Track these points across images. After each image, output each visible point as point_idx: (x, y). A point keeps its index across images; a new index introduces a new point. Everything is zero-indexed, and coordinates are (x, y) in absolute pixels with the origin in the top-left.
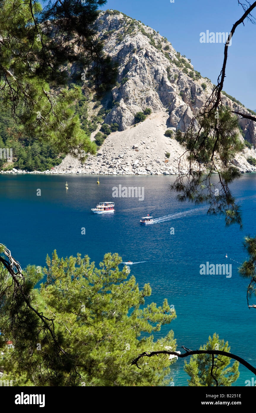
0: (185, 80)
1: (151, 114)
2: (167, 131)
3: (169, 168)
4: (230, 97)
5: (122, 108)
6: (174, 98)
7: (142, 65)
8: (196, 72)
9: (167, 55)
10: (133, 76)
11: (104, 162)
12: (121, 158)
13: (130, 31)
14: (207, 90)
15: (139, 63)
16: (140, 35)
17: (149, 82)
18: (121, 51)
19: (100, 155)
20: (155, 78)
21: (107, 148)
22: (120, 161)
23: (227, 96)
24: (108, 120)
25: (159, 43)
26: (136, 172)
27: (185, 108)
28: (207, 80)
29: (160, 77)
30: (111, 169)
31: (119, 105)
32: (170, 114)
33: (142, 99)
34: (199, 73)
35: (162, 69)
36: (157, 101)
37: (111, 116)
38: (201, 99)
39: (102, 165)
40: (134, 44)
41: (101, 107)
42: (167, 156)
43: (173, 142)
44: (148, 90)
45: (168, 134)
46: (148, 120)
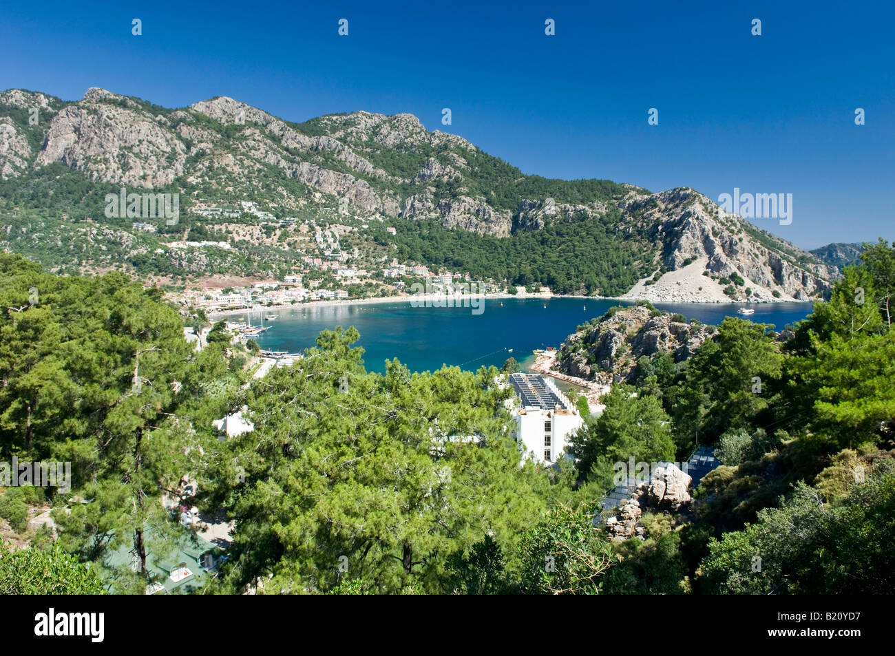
0: (726, 235)
1: (697, 260)
2: (705, 272)
5: (676, 255)
6: (715, 248)
7: (693, 226)
10: (686, 233)
13: (690, 204)
14: (743, 242)
15: (692, 224)
17: (698, 237)
18: (683, 215)
19: (655, 287)
20: (702, 234)
21: (661, 283)
22: (665, 292)
24: (666, 263)
25: (712, 209)
27: (721, 255)
29: (706, 233)
31: (674, 253)
32: (710, 259)
33: (691, 249)
35: (708, 228)
36: (702, 250)
37: (669, 259)
38: (737, 249)
40: (692, 211)
42: (700, 289)
43: (708, 279)
44: (696, 242)
45: (705, 274)
46: (694, 264)
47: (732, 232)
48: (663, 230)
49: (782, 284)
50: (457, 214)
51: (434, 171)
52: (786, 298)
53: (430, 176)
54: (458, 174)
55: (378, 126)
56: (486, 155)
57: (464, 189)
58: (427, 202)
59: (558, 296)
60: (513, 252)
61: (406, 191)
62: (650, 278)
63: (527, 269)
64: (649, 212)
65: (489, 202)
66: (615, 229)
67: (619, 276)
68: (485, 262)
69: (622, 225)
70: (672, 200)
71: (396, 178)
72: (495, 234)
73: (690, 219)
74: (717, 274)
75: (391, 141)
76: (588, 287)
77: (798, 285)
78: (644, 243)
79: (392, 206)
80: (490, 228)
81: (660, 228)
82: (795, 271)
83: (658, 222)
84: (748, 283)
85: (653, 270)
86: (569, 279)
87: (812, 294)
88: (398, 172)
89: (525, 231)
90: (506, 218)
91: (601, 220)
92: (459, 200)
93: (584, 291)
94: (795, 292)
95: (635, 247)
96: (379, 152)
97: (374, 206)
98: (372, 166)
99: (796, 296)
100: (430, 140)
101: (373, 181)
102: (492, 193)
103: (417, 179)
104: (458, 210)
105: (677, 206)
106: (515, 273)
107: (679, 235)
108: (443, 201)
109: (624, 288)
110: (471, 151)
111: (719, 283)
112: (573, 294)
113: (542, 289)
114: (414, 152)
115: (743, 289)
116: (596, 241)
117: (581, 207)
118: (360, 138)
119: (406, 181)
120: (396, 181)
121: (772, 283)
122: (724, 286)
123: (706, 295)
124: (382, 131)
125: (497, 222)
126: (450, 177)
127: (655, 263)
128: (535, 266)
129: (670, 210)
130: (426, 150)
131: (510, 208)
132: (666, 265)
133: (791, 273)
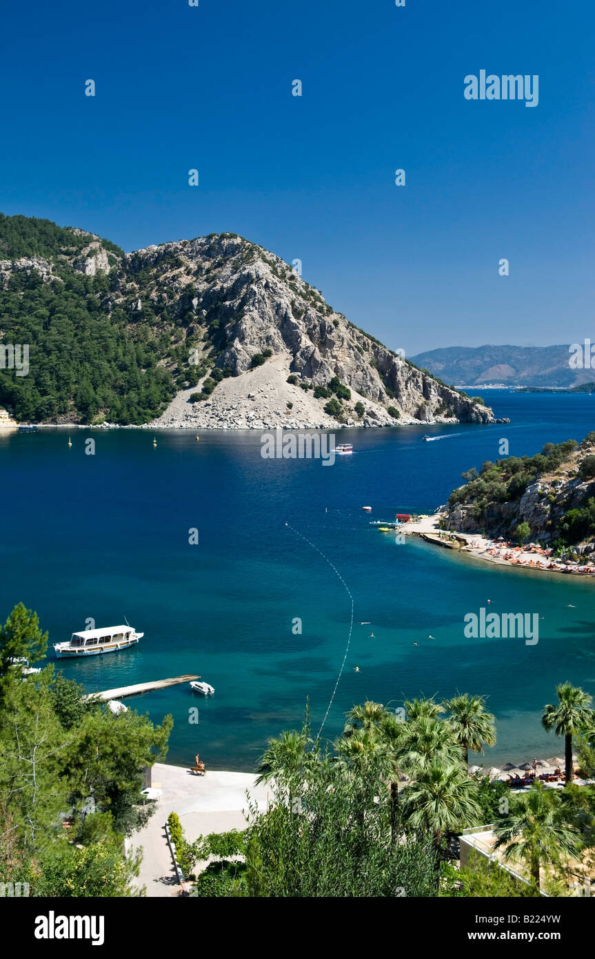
0: (313, 315)
1: (272, 357)
2: (290, 377)
3: (290, 421)
4: (369, 337)
5: (237, 349)
6: (300, 337)
7: (261, 298)
8: (327, 306)
9: (292, 287)
10: (250, 311)
11: (213, 414)
12: (233, 409)
13: (248, 259)
14: (340, 328)
15: (258, 296)
16: (260, 263)
17: (270, 317)
18: (237, 281)
19: (209, 405)
20: (277, 313)
21: (218, 397)
22: (232, 412)
23: (365, 334)
24: (220, 363)
25: (283, 272)
26: (251, 426)
27: (312, 349)
28: (340, 316)
29: (283, 312)
30: (220, 423)
31: (233, 346)
32: (294, 356)
33: (260, 338)
34: (331, 308)
35: (285, 302)
36: (279, 341)
37: (223, 358)
38: (333, 339)
39: (211, 418)
40: (253, 272)
41: (212, 348)
42: (290, 406)
43: (297, 389)
44: (268, 327)
45: (291, 381)
46: (268, 363)
48: (201, 306)
49: (397, 396)
52: (406, 419)
62: (198, 389)
64: (168, 275)
67: (137, 386)
70: (208, 254)
73: (254, 287)
74: (309, 381)
77: (419, 397)
78: (169, 328)
81: (195, 302)
82: (414, 376)
83: (189, 292)
84: (356, 395)
85: (200, 376)
87: (439, 412)
94: (415, 409)
95: (153, 334)
99: (418, 415)
105: (220, 265)
107: (238, 313)
111: (316, 396)
115: (351, 404)
121: (385, 395)
122: (326, 401)
127: (198, 362)
129: (208, 271)
133: (409, 379)
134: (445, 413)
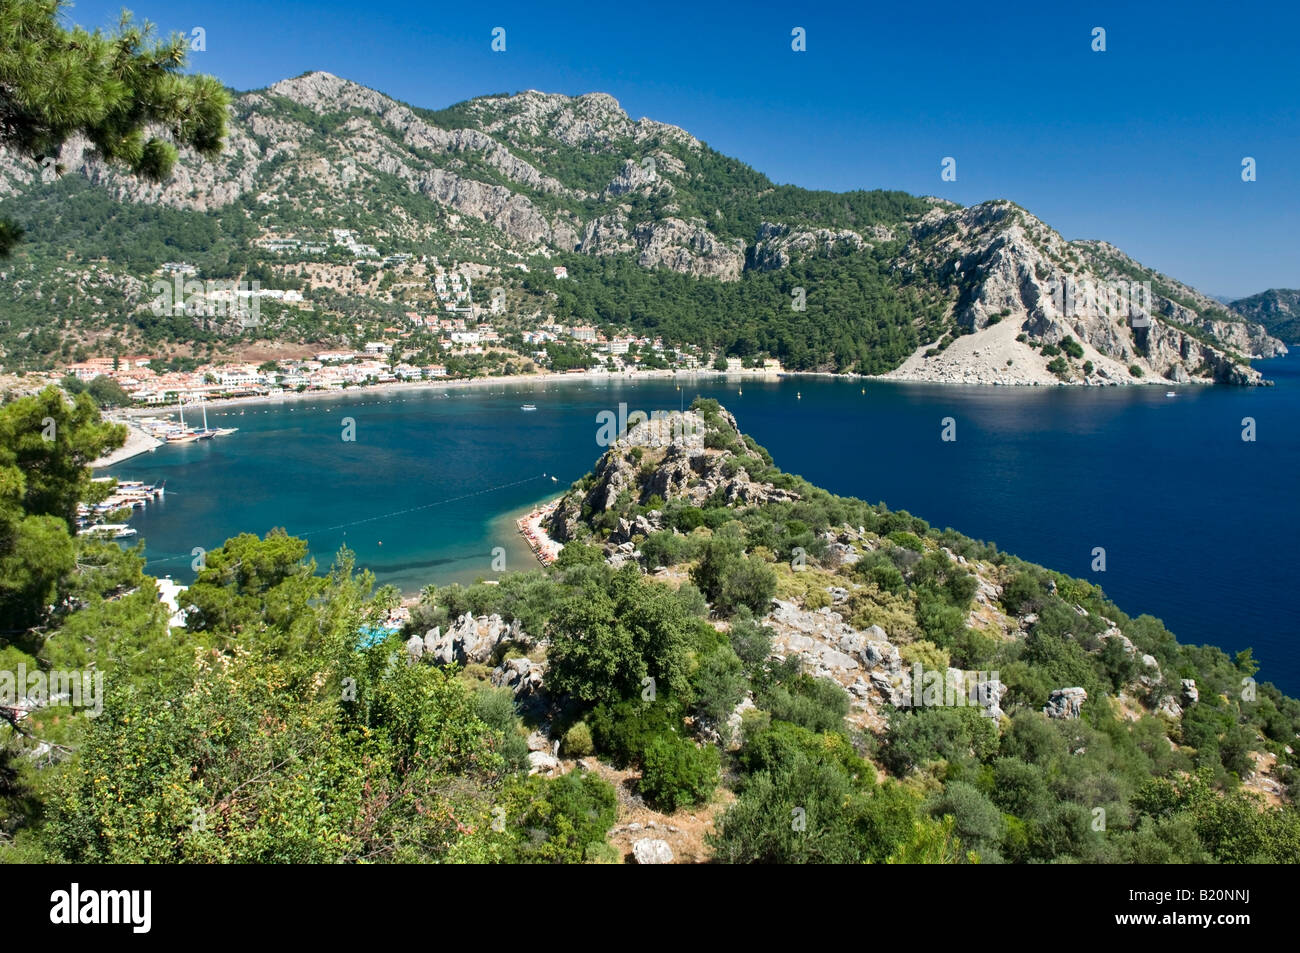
1: (1009, 316)
2: (1019, 335)
3: (1004, 377)
5: (976, 309)
6: (1039, 297)
7: (1006, 262)
9: (1044, 249)
10: (994, 274)
11: (938, 369)
12: (956, 364)
13: (1005, 226)
15: (1003, 259)
16: (1016, 227)
17: (1012, 279)
18: (992, 246)
19: (938, 360)
20: (1020, 275)
21: (949, 353)
22: (954, 367)
24: (961, 321)
25: (1039, 234)
27: (1044, 309)
29: (1025, 273)
31: (974, 305)
32: (1029, 316)
35: (1029, 264)
36: (1018, 301)
37: (964, 317)
39: (936, 372)
40: (1006, 237)
41: (959, 307)
42: (1009, 363)
43: (1024, 347)
44: (1010, 288)
45: (1020, 339)
46: (1003, 323)
47: (1069, 270)
48: (961, 270)
49: (1146, 355)
50: (661, 245)
51: (632, 181)
52: (1152, 377)
53: (627, 188)
54: (667, 184)
55: (556, 113)
56: (717, 155)
57: (674, 207)
58: (618, 227)
59: (792, 373)
60: (737, 303)
61: (590, 210)
62: (935, 346)
63: (751, 330)
64: (943, 241)
65: (711, 227)
66: (891, 267)
67: (888, 342)
68: (692, 319)
69: (902, 261)
70: (979, 221)
71: (578, 191)
72: (718, 277)
73: (1002, 252)
74: (1038, 339)
75: (574, 136)
76: (838, 359)
77: (1173, 356)
78: (932, 289)
79: (565, 235)
80: (710, 266)
81: (957, 265)
82: (1170, 334)
83: (955, 256)
84: (1090, 353)
85: (940, 333)
86: (810, 346)
87: (1196, 372)
88: (581, 182)
89: (761, 271)
90: (737, 252)
91: (874, 252)
92: (664, 225)
93: (833, 365)
94: (1167, 368)
95: (917, 296)
96: (555, 153)
97: (539, 235)
98: (538, 173)
99: (1169, 375)
100: (634, 133)
101: (539, 197)
102: (718, 213)
103: (607, 193)
104: (663, 239)
105: (985, 230)
106: (733, 337)
107: (983, 276)
108: (640, 226)
109: (893, 361)
110: (693, 148)
111: (1042, 354)
112: (815, 370)
113: (767, 362)
114: (609, 152)
115: (1080, 363)
116: (861, 287)
117: (846, 233)
118: (527, 132)
119: (593, 196)
120: (577, 196)
121: (1130, 353)
122: (1051, 359)
123: (1016, 373)
124: (560, 120)
125: (722, 257)
126: (655, 190)
127: (944, 321)
128: (764, 326)
129: (975, 236)
130: (627, 149)
131: (744, 236)
132: (960, 324)
133: (1162, 338)
134: (1204, 373)
